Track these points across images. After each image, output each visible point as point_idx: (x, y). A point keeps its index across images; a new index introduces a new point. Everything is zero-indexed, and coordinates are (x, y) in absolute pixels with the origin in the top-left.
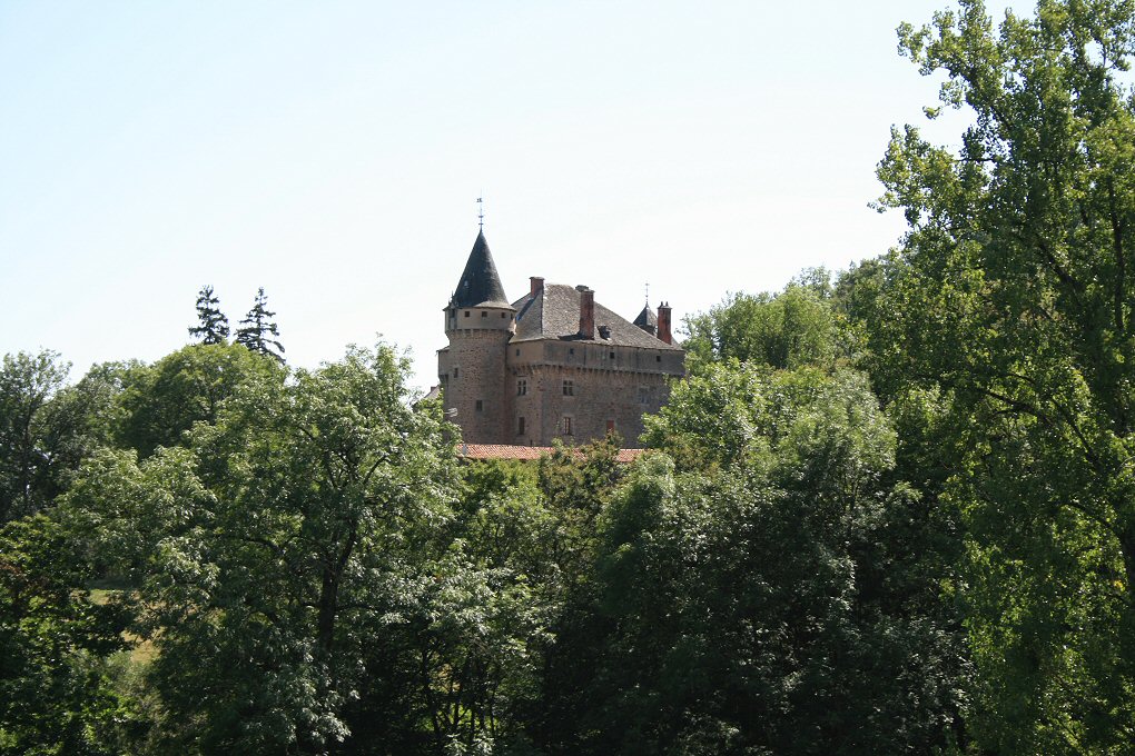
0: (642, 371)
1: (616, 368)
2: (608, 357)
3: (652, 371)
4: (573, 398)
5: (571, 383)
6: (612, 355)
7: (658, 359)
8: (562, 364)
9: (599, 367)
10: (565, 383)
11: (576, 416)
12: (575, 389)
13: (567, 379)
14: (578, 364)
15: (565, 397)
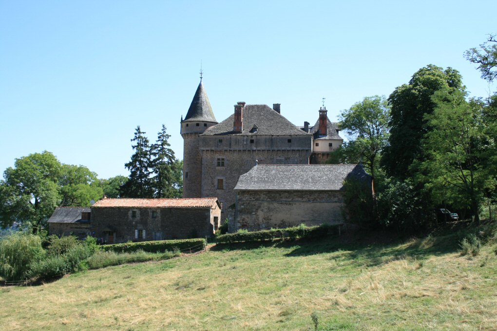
0: (276, 149)
1: (255, 148)
2: (249, 142)
3: (283, 149)
4: (224, 168)
5: (223, 159)
6: (252, 141)
7: (289, 141)
8: (213, 149)
9: (242, 149)
10: (219, 159)
11: (226, 178)
12: (225, 162)
13: (220, 157)
14: (225, 148)
15: (217, 168)
